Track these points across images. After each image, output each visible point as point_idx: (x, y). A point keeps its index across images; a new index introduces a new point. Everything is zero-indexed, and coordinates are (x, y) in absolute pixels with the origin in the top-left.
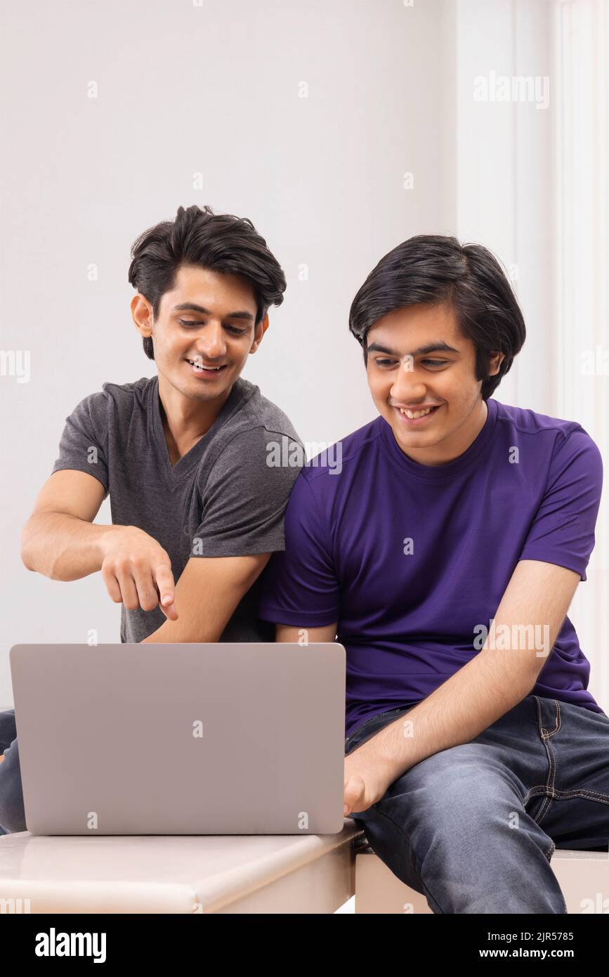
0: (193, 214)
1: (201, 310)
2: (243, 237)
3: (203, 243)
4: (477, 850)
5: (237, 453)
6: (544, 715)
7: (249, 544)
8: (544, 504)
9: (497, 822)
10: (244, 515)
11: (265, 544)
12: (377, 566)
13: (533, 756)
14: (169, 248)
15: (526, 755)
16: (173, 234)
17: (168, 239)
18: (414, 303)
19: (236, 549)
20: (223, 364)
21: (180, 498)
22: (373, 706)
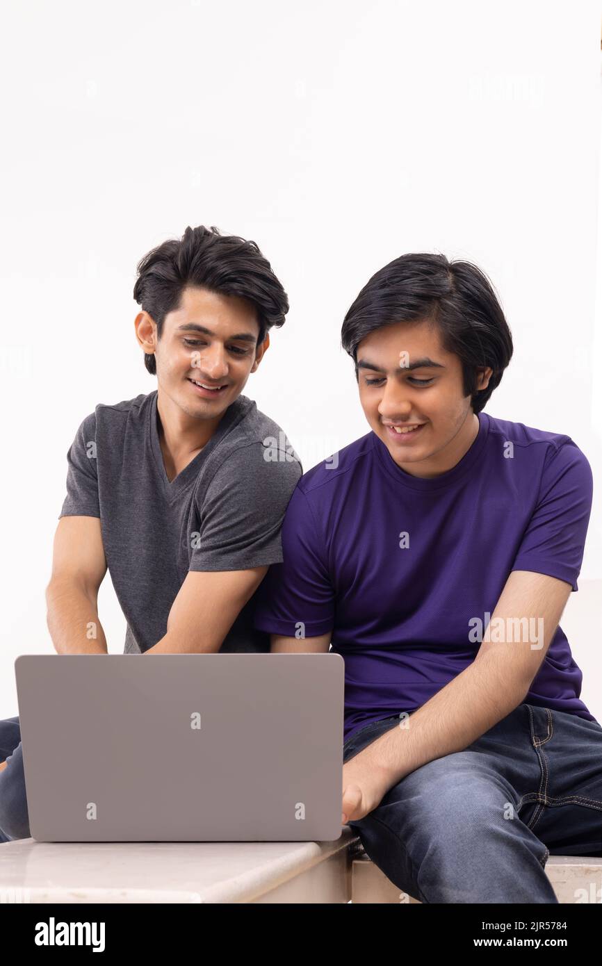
0: (200, 235)
1: (205, 331)
2: (249, 260)
3: (210, 265)
4: (473, 857)
5: (235, 469)
6: (536, 723)
7: (248, 558)
8: (537, 515)
9: (492, 829)
10: (244, 530)
11: (263, 557)
12: (370, 576)
13: (525, 764)
14: (175, 268)
15: (519, 763)
16: (180, 254)
17: (174, 259)
18: (398, 322)
19: (237, 563)
20: (224, 384)
21: (178, 512)
22: (368, 714)
